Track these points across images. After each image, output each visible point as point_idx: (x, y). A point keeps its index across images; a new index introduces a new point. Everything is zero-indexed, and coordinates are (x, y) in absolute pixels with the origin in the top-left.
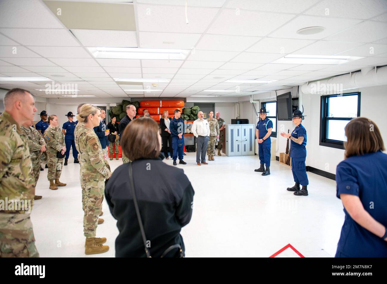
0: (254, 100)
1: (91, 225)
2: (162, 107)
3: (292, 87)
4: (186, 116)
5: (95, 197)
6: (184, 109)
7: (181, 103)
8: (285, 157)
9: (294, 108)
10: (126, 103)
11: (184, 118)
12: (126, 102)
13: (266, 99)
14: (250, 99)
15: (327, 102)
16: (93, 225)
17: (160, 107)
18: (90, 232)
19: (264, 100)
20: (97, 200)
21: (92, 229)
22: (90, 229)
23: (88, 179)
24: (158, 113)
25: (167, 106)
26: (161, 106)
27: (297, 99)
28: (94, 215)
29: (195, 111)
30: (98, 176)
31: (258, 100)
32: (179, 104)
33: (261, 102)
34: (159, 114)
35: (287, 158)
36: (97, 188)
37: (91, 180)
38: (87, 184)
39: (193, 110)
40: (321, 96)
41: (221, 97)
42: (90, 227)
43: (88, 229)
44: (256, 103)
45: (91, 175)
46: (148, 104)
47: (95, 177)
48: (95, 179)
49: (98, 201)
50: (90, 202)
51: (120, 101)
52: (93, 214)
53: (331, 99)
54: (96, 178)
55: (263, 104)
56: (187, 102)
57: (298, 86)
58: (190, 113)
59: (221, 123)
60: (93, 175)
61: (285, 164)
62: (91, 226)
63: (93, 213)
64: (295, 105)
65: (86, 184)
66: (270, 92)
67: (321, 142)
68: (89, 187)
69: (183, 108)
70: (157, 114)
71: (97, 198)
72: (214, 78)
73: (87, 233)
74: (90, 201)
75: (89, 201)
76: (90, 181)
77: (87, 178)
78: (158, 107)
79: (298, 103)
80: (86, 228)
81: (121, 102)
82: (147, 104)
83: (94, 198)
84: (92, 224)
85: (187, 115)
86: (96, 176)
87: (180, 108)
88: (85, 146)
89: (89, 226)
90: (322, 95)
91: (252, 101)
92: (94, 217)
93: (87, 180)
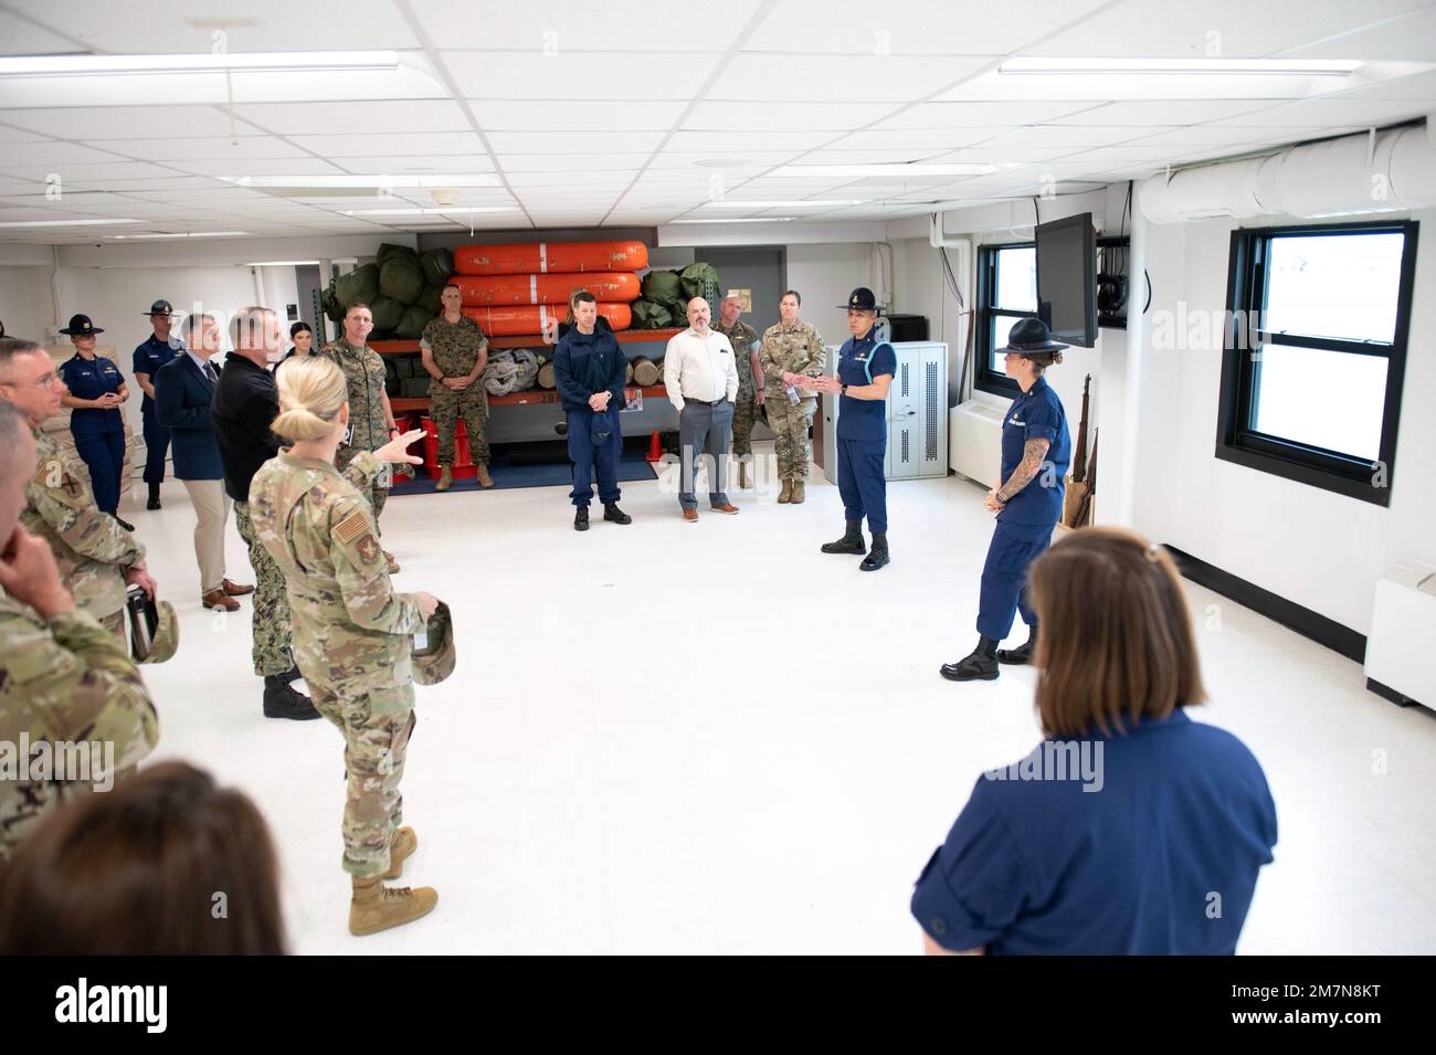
0: (946, 237)
1: (376, 830)
2: (549, 273)
3: (1104, 187)
4: (655, 309)
5: (386, 724)
6: (648, 277)
7: (634, 252)
8: (1071, 496)
9: (1109, 285)
10: (392, 258)
11: (650, 316)
12: (393, 253)
13: (1000, 233)
14: (932, 233)
15: (1257, 260)
16: (382, 826)
17: (538, 273)
18: (371, 853)
19: (989, 235)
20: (397, 731)
21: (377, 844)
22: (370, 842)
23: (353, 663)
24: (534, 300)
25: (569, 269)
26: (544, 266)
27: (1122, 243)
28: (385, 791)
29: (696, 283)
30: (394, 645)
31: (968, 236)
32: (624, 256)
33: (977, 243)
34: (538, 305)
35: (1077, 500)
36: (394, 690)
37: (367, 668)
38: (348, 681)
39: (684, 283)
40: (1233, 232)
41: (802, 222)
42: (371, 837)
43: (365, 845)
44: (956, 251)
45: (364, 646)
46: (486, 261)
47: (384, 650)
48: (382, 661)
49: (398, 734)
50: (366, 745)
51: (371, 251)
52: (381, 787)
53: (1278, 246)
54: (386, 654)
55: (987, 255)
56: (660, 245)
57: (1131, 182)
58: (674, 293)
59: (742, 343)
60: (371, 647)
61: (1066, 524)
62: (376, 833)
63: (378, 784)
64: (1113, 272)
65: (342, 681)
66: (1013, 202)
67: (1224, 446)
68: (360, 691)
69: (642, 274)
70: (525, 305)
71: (396, 725)
72: (696, 163)
73: (364, 862)
74: (370, 743)
75: (363, 742)
76: (363, 671)
77: (347, 661)
78: (530, 274)
79: (1126, 264)
80: (356, 844)
81: (375, 254)
82: (484, 261)
83: (381, 727)
84: (377, 826)
85: (662, 303)
86: (384, 647)
87: (630, 275)
88: (324, 549)
89: (368, 834)
90: (1236, 228)
91: (937, 242)
92: (386, 797)
93: (352, 669)
